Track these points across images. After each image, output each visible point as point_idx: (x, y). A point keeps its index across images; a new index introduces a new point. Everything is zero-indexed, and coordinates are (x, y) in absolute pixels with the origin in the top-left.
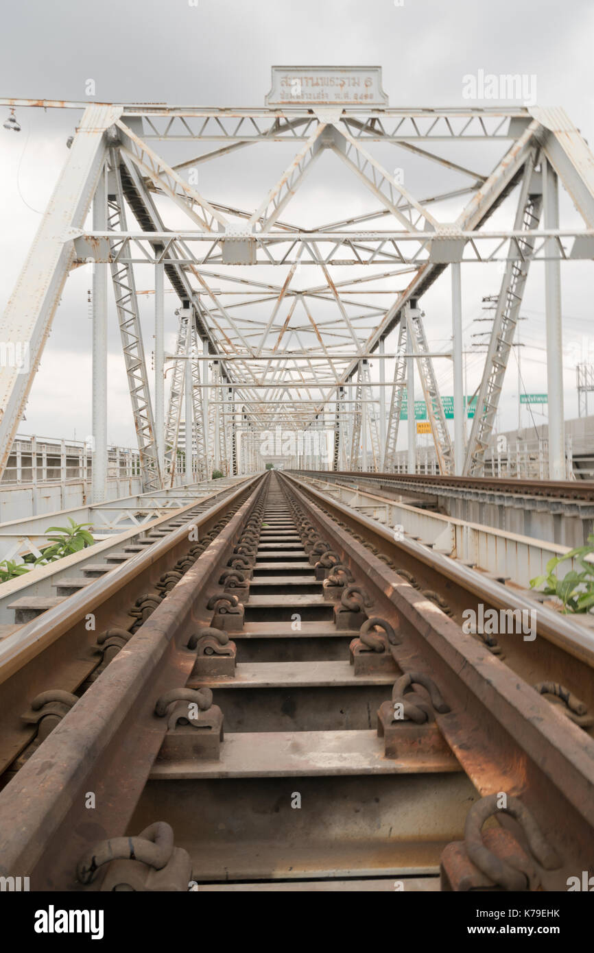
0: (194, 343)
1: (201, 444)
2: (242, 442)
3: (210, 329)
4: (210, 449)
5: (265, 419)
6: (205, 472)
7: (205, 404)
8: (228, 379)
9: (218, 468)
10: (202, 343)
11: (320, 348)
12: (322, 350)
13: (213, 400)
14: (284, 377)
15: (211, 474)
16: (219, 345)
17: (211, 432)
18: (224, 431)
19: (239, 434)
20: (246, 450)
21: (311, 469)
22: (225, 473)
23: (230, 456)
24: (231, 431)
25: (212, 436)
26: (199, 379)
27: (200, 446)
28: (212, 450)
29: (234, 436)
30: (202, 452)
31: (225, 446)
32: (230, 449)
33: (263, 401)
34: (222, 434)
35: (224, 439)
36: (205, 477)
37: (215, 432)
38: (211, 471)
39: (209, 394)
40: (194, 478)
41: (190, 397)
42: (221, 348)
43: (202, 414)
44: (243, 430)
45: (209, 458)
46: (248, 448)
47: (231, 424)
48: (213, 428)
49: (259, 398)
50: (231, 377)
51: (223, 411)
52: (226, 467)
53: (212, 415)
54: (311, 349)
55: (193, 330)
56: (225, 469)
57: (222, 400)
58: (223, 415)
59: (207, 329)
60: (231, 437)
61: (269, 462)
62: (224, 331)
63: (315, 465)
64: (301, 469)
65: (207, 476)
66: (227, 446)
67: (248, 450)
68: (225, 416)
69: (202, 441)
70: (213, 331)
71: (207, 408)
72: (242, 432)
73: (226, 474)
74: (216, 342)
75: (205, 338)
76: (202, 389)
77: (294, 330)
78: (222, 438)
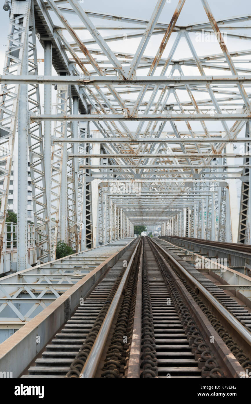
0: (32, 52)
1: (39, 203)
2: (100, 195)
3: (56, 29)
4: (53, 210)
5: (136, 163)
6: (45, 247)
7: (47, 142)
8: (80, 101)
9: (64, 239)
10: (43, 50)
11: (223, 57)
12: (225, 59)
13: (58, 136)
14: (166, 99)
15: (55, 248)
16: (68, 52)
17: (54, 184)
18: (74, 182)
19: (95, 184)
20: (105, 209)
21: (204, 237)
22: (73, 245)
23: (82, 218)
24: (84, 180)
25: (57, 191)
26: (38, 106)
27: (39, 208)
28: (57, 212)
29: (88, 187)
30: (41, 216)
31: (75, 204)
32: (81, 208)
33: (134, 138)
34: (71, 186)
35: (74, 193)
36: (45, 253)
37: (61, 186)
38: (55, 244)
39: (53, 127)
40: (29, 256)
41: (25, 135)
42: (70, 56)
43: (42, 159)
44: (101, 179)
45: (52, 223)
46: (108, 204)
47: (84, 171)
48: (58, 178)
49: (129, 135)
50: (84, 97)
51: (73, 152)
52: (76, 236)
53: (55, 159)
54: (208, 58)
55: (30, 33)
56: (74, 240)
57: (72, 135)
58: (72, 157)
59: (51, 29)
60: (84, 189)
61: (139, 224)
62: (76, 32)
63: (211, 231)
64: (189, 236)
65: (49, 252)
66: (78, 204)
67: (108, 208)
68: (75, 159)
69: (41, 200)
70: (59, 31)
71: (49, 149)
72: (100, 181)
73: (77, 247)
74: (63, 48)
75: (47, 43)
76: (43, 122)
77: (183, 31)
78: (70, 192)
